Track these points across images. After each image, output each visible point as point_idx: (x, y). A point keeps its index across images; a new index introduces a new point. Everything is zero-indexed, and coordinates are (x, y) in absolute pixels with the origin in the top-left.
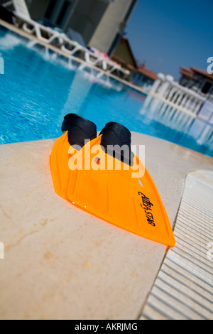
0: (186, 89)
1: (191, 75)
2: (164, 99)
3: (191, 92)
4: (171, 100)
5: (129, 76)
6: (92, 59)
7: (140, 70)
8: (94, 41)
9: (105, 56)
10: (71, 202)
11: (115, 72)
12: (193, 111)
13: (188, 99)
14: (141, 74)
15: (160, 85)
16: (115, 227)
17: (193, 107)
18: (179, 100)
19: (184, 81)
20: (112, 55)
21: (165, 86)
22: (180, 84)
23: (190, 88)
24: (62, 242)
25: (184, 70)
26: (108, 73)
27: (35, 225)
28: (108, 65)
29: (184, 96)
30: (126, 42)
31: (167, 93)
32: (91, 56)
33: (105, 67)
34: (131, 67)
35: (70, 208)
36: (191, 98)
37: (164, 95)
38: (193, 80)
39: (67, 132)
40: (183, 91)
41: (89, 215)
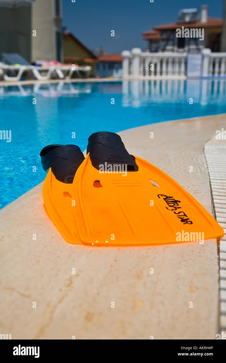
0: (160, 54)
1: (158, 36)
2: (142, 77)
3: (167, 54)
4: (150, 74)
5: (92, 71)
6: (43, 74)
7: (101, 59)
8: (35, 54)
9: (56, 63)
10: (89, 244)
11: (75, 75)
12: (179, 73)
13: (167, 63)
14: (104, 63)
15: (130, 63)
16: (149, 247)
17: (177, 69)
18: (158, 69)
19: (154, 46)
20: (62, 58)
21: (136, 62)
22: (151, 51)
23: (164, 50)
24: (98, 294)
25: (147, 35)
26: (68, 80)
27: (60, 290)
28: (63, 72)
29: (161, 63)
30: (71, 36)
31: (142, 69)
32: (40, 72)
33: (61, 75)
34: (89, 60)
35: (91, 252)
36: (170, 61)
37: (140, 73)
38: (163, 40)
39: (50, 169)
40: (158, 58)
41: (116, 248)
